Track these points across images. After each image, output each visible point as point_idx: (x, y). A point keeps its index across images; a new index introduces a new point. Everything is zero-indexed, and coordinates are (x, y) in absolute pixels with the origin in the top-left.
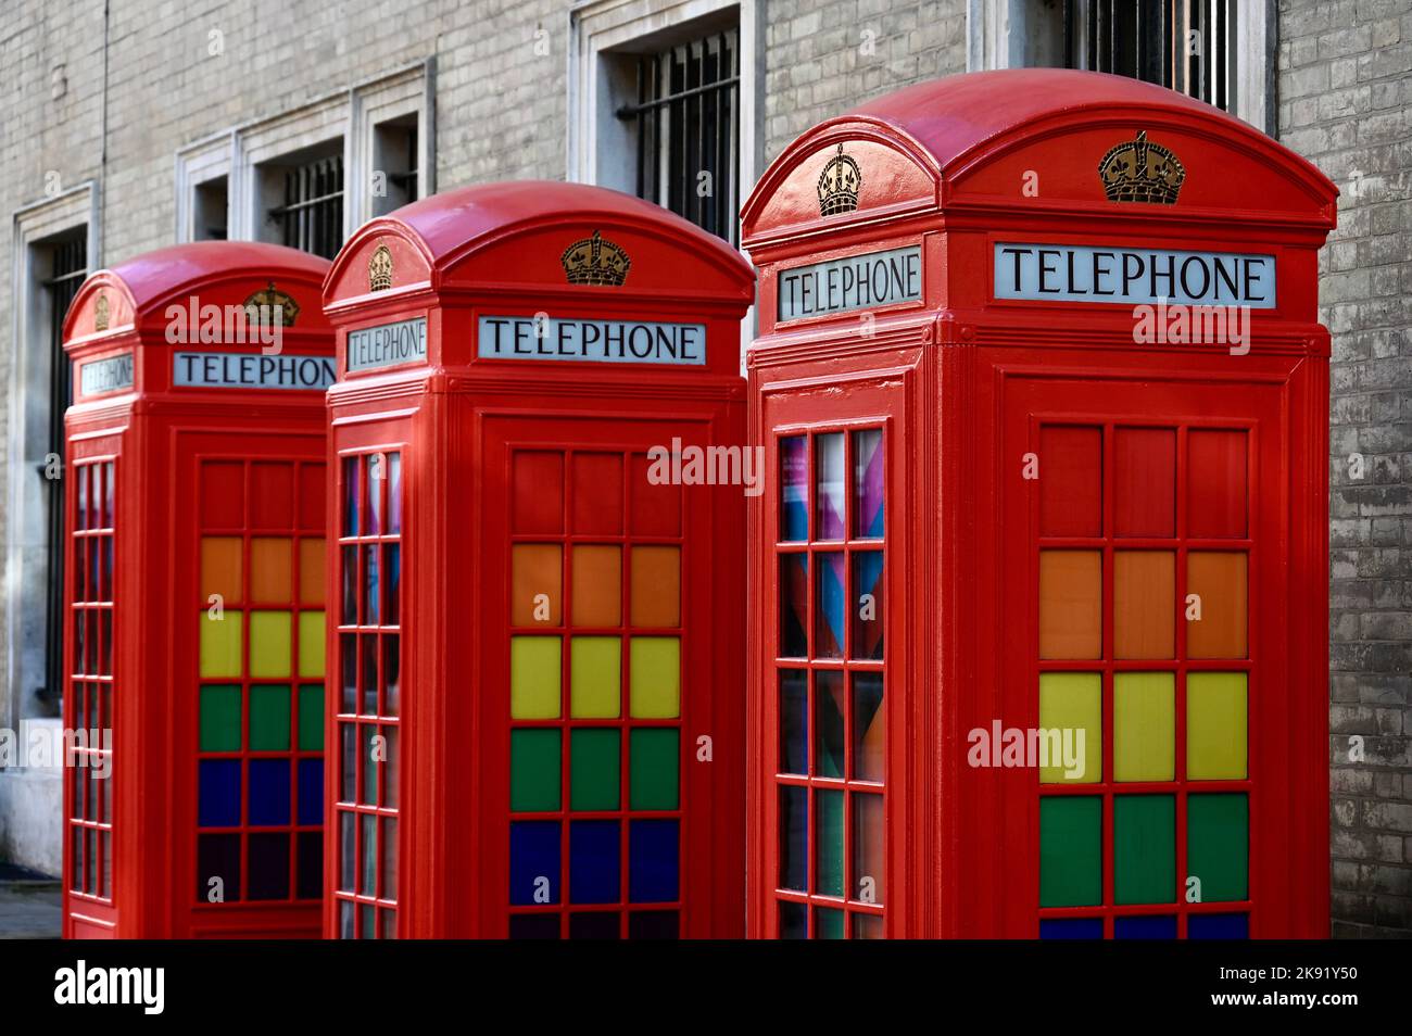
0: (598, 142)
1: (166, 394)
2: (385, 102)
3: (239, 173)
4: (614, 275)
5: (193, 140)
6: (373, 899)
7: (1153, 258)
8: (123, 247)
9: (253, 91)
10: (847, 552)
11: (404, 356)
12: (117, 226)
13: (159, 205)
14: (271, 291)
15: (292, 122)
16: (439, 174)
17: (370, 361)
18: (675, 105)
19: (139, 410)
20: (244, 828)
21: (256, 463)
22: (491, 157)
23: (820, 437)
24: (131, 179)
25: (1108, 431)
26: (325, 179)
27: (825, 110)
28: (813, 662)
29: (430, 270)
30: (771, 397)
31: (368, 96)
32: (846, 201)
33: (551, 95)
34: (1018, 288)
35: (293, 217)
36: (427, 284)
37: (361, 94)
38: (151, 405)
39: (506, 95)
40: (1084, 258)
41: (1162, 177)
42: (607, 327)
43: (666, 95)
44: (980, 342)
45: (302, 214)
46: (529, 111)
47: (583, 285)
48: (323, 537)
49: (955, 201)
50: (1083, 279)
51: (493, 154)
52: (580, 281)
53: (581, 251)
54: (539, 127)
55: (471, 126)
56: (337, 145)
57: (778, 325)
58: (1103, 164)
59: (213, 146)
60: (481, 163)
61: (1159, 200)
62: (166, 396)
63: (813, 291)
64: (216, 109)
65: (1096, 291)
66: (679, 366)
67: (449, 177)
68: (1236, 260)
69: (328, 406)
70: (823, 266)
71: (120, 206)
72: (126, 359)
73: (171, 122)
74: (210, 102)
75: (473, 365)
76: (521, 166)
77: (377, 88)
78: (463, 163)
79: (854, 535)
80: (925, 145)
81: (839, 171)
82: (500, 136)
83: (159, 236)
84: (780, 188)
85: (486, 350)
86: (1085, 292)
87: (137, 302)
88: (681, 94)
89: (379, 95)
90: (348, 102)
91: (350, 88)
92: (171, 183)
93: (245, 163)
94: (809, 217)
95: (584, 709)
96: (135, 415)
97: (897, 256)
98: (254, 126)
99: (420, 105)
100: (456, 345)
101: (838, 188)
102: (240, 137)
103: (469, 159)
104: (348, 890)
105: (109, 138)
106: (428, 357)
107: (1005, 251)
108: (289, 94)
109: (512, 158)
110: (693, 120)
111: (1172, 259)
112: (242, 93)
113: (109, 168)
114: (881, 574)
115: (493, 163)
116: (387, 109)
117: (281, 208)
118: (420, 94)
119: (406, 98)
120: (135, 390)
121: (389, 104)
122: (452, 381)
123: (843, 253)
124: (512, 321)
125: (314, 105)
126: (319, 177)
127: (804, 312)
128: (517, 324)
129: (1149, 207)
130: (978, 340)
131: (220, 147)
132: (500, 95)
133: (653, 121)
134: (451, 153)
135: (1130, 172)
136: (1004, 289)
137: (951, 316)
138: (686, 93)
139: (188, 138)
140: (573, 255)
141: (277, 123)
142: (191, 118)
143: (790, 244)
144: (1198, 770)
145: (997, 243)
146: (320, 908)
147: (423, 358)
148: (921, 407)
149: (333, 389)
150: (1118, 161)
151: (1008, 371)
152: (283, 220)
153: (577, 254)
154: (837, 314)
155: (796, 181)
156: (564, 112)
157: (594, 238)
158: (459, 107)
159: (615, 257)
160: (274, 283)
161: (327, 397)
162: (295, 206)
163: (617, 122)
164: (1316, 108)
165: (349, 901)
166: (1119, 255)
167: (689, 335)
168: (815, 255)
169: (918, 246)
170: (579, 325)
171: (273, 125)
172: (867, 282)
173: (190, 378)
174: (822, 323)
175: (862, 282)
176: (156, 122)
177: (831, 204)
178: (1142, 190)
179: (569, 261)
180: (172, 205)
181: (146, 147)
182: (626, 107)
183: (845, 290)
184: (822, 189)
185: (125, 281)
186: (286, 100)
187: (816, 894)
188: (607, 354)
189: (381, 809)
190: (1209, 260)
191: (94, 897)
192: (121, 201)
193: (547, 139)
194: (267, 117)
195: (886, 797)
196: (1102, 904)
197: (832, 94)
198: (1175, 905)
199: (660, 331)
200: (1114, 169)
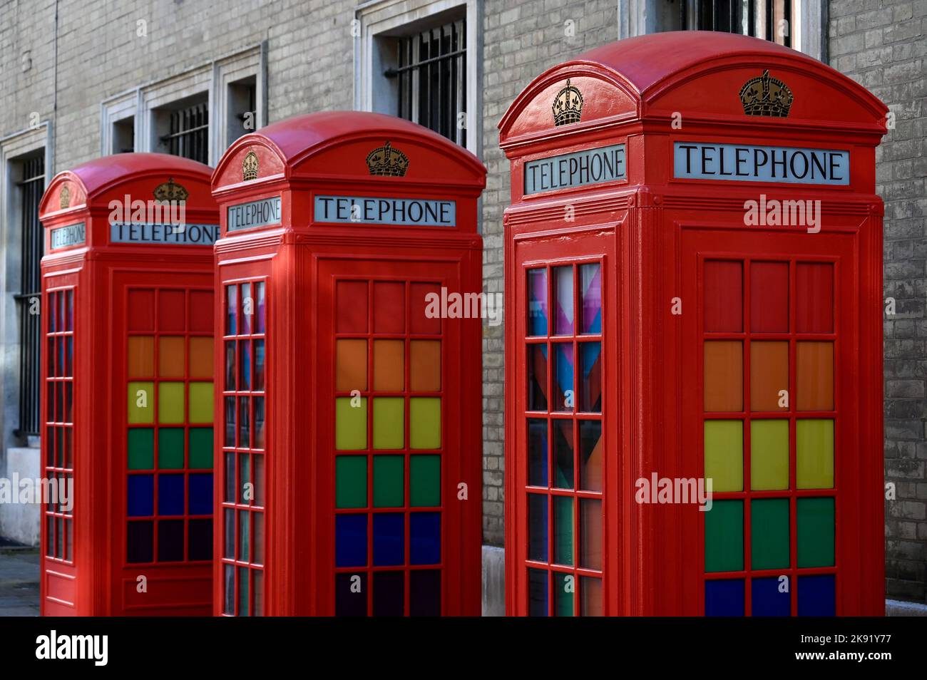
0: (373, 92)
1: (106, 247)
2: (235, 70)
3: (141, 114)
4: (399, 170)
5: (112, 95)
6: (248, 563)
7: (773, 152)
8: (68, 161)
9: (150, 64)
10: (575, 343)
11: (266, 221)
12: (64, 148)
13: (90, 135)
14: (171, 184)
15: (175, 83)
16: (270, 113)
17: (243, 225)
18: (422, 68)
19: (89, 258)
20: (155, 516)
21: (161, 290)
22: (304, 102)
23: (555, 269)
24: (72, 119)
25: (747, 264)
26: (196, 118)
27: (523, 68)
28: (551, 414)
29: (284, 166)
30: (521, 243)
31: (223, 66)
32: (573, 116)
33: (343, 63)
34: (689, 171)
35: (175, 141)
36: (282, 175)
37: (220, 64)
38: (97, 254)
39: (313, 63)
40: (730, 152)
41: (779, 99)
42: (394, 203)
43: (416, 62)
44: (666, 206)
45: (181, 140)
46: (328, 73)
47: (379, 176)
48: (212, 336)
49: (649, 114)
50: (730, 165)
51: (305, 100)
52: (378, 173)
53: (378, 154)
54: (335, 83)
55: (291, 83)
56: (204, 96)
57: (525, 197)
58: (742, 91)
59: (126, 98)
60: (297, 106)
61: (777, 114)
62: (106, 249)
63: (549, 175)
64: (126, 75)
65: (738, 173)
66: (439, 227)
67: (276, 115)
68: (825, 154)
69: (215, 253)
70: (556, 158)
71: (66, 136)
72: (80, 226)
73: (98, 84)
74: (123, 72)
75: (312, 225)
76: (322, 107)
77: (230, 61)
78: (285, 106)
79: (580, 331)
80: (629, 78)
81: (568, 97)
82: (309, 88)
83: (90, 154)
84: (525, 109)
85: (319, 217)
86: (731, 174)
87: (88, 191)
88: (427, 61)
89: (231, 65)
90: (211, 70)
91: (212, 61)
92: (98, 122)
93: (145, 108)
94: (546, 127)
95: (381, 443)
96: (87, 260)
97: (608, 151)
98: (151, 86)
99: (257, 71)
100: (300, 213)
101: (567, 107)
102: (142, 93)
103: (289, 104)
104: (230, 557)
105: (59, 95)
106: (282, 221)
107: (681, 147)
108: (173, 66)
109: (318, 102)
110: (435, 77)
111: (785, 153)
112: (143, 66)
113: (59, 113)
114: (599, 356)
115: (305, 105)
116: (236, 73)
117: (167, 135)
118: (258, 64)
119: (249, 67)
120: (87, 245)
121: (237, 71)
122: (298, 237)
123: (570, 150)
124: (335, 199)
125: (189, 72)
126: (192, 117)
127: (542, 188)
128: (338, 201)
129: (771, 119)
130: (664, 204)
131: (129, 99)
132: (309, 63)
133: (408, 78)
134: (278, 100)
135: (759, 96)
136: (680, 172)
137: (647, 189)
138: (429, 60)
139: (108, 93)
140: (373, 157)
141: (166, 83)
142: (111, 82)
143: (534, 144)
144: (804, 483)
145: (675, 142)
146: (211, 565)
147: (279, 222)
148: (627, 248)
149: (218, 242)
150: (752, 90)
151: (683, 225)
152: (169, 143)
153: (376, 157)
154: (567, 189)
155: (538, 104)
156: (351, 73)
157: (386, 147)
158: (282, 72)
159: (399, 158)
160: (173, 179)
161: (215, 248)
162: (177, 134)
163: (385, 80)
164: (855, 61)
165: (231, 564)
166: (752, 150)
167: (445, 208)
168: (550, 152)
169: (624, 144)
170: (377, 201)
171: (163, 85)
172: (587, 168)
173: (121, 238)
174: (555, 195)
175: (584, 168)
176: (89, 83)
177: (562, 118)
178: (766, 108)
179: (371, 161)
180: (99, 135)
181: (82, 101)
182: (390, 70)
183: (571, 174)
184: (556, 109)
185: (80, 178)
186: (171, 69)
187: (554, 563)
188: (394, 219)
189: (253, 507)
190: (808, 153)
191: (61, 560)
192: (66, 133)
193: (340, 90)
194: (159, 80)
195: (603, 501)
196: (744, 570)
197: (528, 58)
198: (788, 570)
199: (427, 205)
200: (749, 94)
